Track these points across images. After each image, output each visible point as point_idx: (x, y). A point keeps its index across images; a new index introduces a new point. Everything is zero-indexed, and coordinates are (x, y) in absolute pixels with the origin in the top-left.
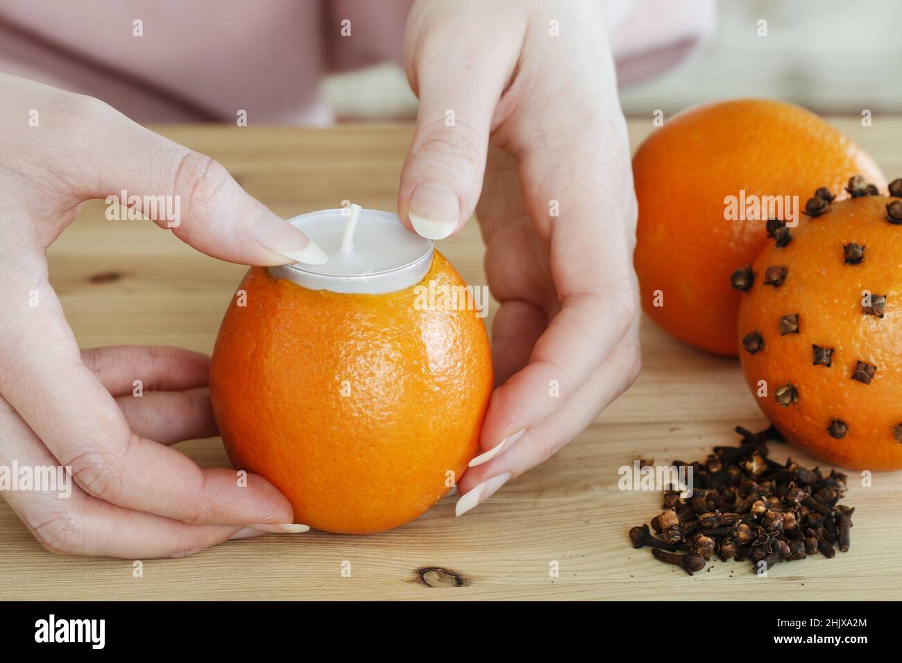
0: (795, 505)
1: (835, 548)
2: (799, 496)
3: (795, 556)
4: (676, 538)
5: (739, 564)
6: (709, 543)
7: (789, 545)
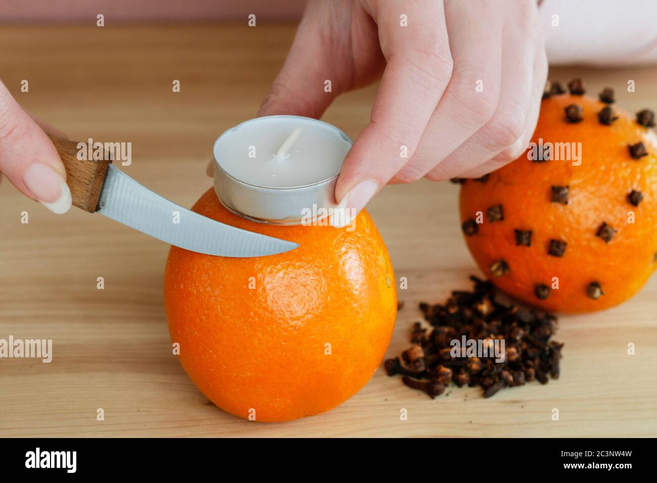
0: (516, 341)
1: (548, 376)
2: (520, 334)
3: (516, 383)
4: (422, 369)
5: (472, 390)
6: (448, 373)
7: (512, 375)
